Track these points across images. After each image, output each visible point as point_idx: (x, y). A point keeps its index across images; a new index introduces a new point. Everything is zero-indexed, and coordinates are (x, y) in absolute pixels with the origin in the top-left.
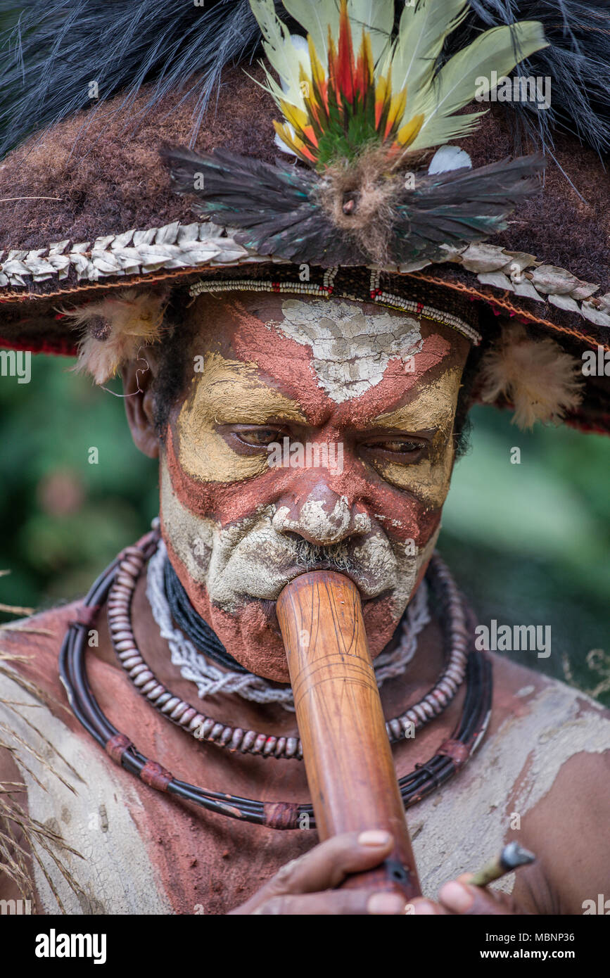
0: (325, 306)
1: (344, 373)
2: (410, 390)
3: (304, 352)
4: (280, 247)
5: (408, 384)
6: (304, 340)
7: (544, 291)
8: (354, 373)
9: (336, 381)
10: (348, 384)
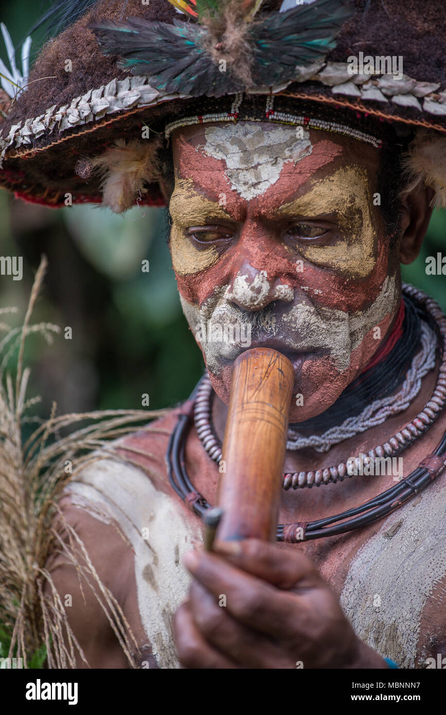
0: (233, 128)
1: (250, 177)
2: (303, 184)
3: (220, 165)
4: (181, 86)
5: (301, 179)
6: (219, 156)
7: (389, 93)
8: (258, 176)
9: (245, 184)
10: (254, 185)
